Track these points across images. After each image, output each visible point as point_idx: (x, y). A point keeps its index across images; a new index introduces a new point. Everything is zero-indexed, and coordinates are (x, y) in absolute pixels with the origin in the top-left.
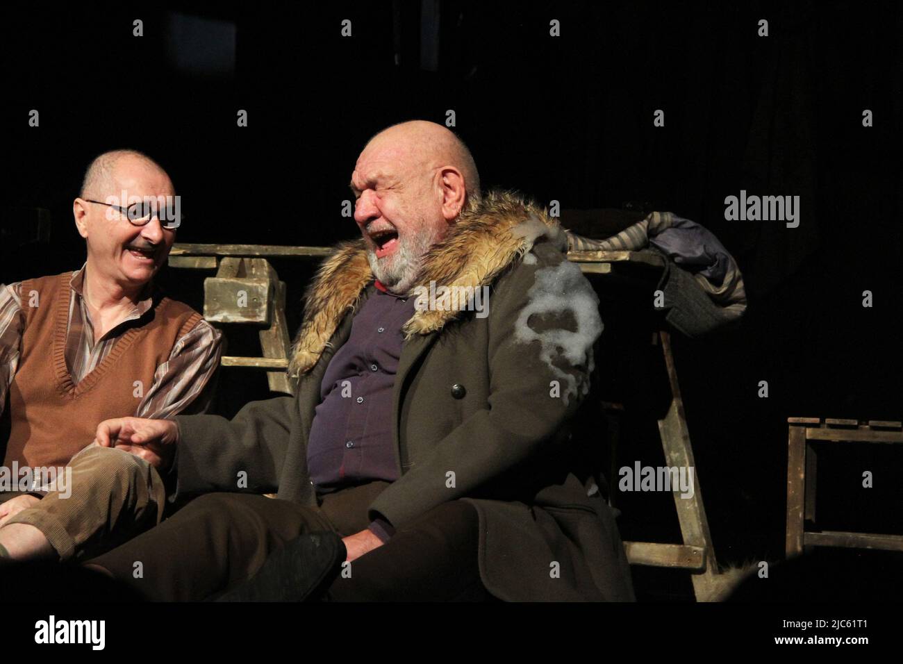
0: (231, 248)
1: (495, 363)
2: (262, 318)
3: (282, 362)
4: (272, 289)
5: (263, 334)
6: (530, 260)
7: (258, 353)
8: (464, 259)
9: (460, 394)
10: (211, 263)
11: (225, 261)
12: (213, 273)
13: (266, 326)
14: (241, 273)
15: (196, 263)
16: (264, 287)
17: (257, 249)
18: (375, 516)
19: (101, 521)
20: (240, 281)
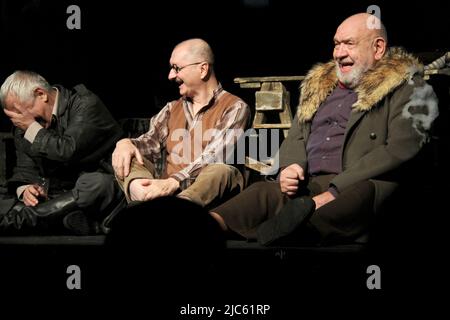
0: (266, 78)
1: (391, 127)
2: (280, 107)
3: (289, 125)
4: (284, 95)
5: (281, 114)
6: (411, 83)
7: (279, 122)
8: (382, 78)
9: (374, 138)
10: (258, 85)
11: (264, 84)
12: (259, 89)
13: (282, 111)
14: (271, 89)
15: (252, 86)
16: (280, 94)
17: (277, 78)
18: (332, 185)
19: (216, 194)
20: (270, 92)
